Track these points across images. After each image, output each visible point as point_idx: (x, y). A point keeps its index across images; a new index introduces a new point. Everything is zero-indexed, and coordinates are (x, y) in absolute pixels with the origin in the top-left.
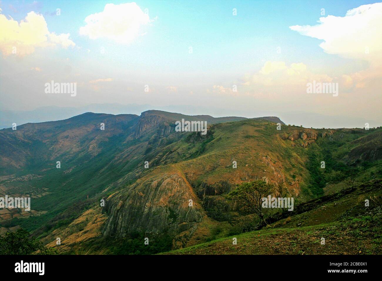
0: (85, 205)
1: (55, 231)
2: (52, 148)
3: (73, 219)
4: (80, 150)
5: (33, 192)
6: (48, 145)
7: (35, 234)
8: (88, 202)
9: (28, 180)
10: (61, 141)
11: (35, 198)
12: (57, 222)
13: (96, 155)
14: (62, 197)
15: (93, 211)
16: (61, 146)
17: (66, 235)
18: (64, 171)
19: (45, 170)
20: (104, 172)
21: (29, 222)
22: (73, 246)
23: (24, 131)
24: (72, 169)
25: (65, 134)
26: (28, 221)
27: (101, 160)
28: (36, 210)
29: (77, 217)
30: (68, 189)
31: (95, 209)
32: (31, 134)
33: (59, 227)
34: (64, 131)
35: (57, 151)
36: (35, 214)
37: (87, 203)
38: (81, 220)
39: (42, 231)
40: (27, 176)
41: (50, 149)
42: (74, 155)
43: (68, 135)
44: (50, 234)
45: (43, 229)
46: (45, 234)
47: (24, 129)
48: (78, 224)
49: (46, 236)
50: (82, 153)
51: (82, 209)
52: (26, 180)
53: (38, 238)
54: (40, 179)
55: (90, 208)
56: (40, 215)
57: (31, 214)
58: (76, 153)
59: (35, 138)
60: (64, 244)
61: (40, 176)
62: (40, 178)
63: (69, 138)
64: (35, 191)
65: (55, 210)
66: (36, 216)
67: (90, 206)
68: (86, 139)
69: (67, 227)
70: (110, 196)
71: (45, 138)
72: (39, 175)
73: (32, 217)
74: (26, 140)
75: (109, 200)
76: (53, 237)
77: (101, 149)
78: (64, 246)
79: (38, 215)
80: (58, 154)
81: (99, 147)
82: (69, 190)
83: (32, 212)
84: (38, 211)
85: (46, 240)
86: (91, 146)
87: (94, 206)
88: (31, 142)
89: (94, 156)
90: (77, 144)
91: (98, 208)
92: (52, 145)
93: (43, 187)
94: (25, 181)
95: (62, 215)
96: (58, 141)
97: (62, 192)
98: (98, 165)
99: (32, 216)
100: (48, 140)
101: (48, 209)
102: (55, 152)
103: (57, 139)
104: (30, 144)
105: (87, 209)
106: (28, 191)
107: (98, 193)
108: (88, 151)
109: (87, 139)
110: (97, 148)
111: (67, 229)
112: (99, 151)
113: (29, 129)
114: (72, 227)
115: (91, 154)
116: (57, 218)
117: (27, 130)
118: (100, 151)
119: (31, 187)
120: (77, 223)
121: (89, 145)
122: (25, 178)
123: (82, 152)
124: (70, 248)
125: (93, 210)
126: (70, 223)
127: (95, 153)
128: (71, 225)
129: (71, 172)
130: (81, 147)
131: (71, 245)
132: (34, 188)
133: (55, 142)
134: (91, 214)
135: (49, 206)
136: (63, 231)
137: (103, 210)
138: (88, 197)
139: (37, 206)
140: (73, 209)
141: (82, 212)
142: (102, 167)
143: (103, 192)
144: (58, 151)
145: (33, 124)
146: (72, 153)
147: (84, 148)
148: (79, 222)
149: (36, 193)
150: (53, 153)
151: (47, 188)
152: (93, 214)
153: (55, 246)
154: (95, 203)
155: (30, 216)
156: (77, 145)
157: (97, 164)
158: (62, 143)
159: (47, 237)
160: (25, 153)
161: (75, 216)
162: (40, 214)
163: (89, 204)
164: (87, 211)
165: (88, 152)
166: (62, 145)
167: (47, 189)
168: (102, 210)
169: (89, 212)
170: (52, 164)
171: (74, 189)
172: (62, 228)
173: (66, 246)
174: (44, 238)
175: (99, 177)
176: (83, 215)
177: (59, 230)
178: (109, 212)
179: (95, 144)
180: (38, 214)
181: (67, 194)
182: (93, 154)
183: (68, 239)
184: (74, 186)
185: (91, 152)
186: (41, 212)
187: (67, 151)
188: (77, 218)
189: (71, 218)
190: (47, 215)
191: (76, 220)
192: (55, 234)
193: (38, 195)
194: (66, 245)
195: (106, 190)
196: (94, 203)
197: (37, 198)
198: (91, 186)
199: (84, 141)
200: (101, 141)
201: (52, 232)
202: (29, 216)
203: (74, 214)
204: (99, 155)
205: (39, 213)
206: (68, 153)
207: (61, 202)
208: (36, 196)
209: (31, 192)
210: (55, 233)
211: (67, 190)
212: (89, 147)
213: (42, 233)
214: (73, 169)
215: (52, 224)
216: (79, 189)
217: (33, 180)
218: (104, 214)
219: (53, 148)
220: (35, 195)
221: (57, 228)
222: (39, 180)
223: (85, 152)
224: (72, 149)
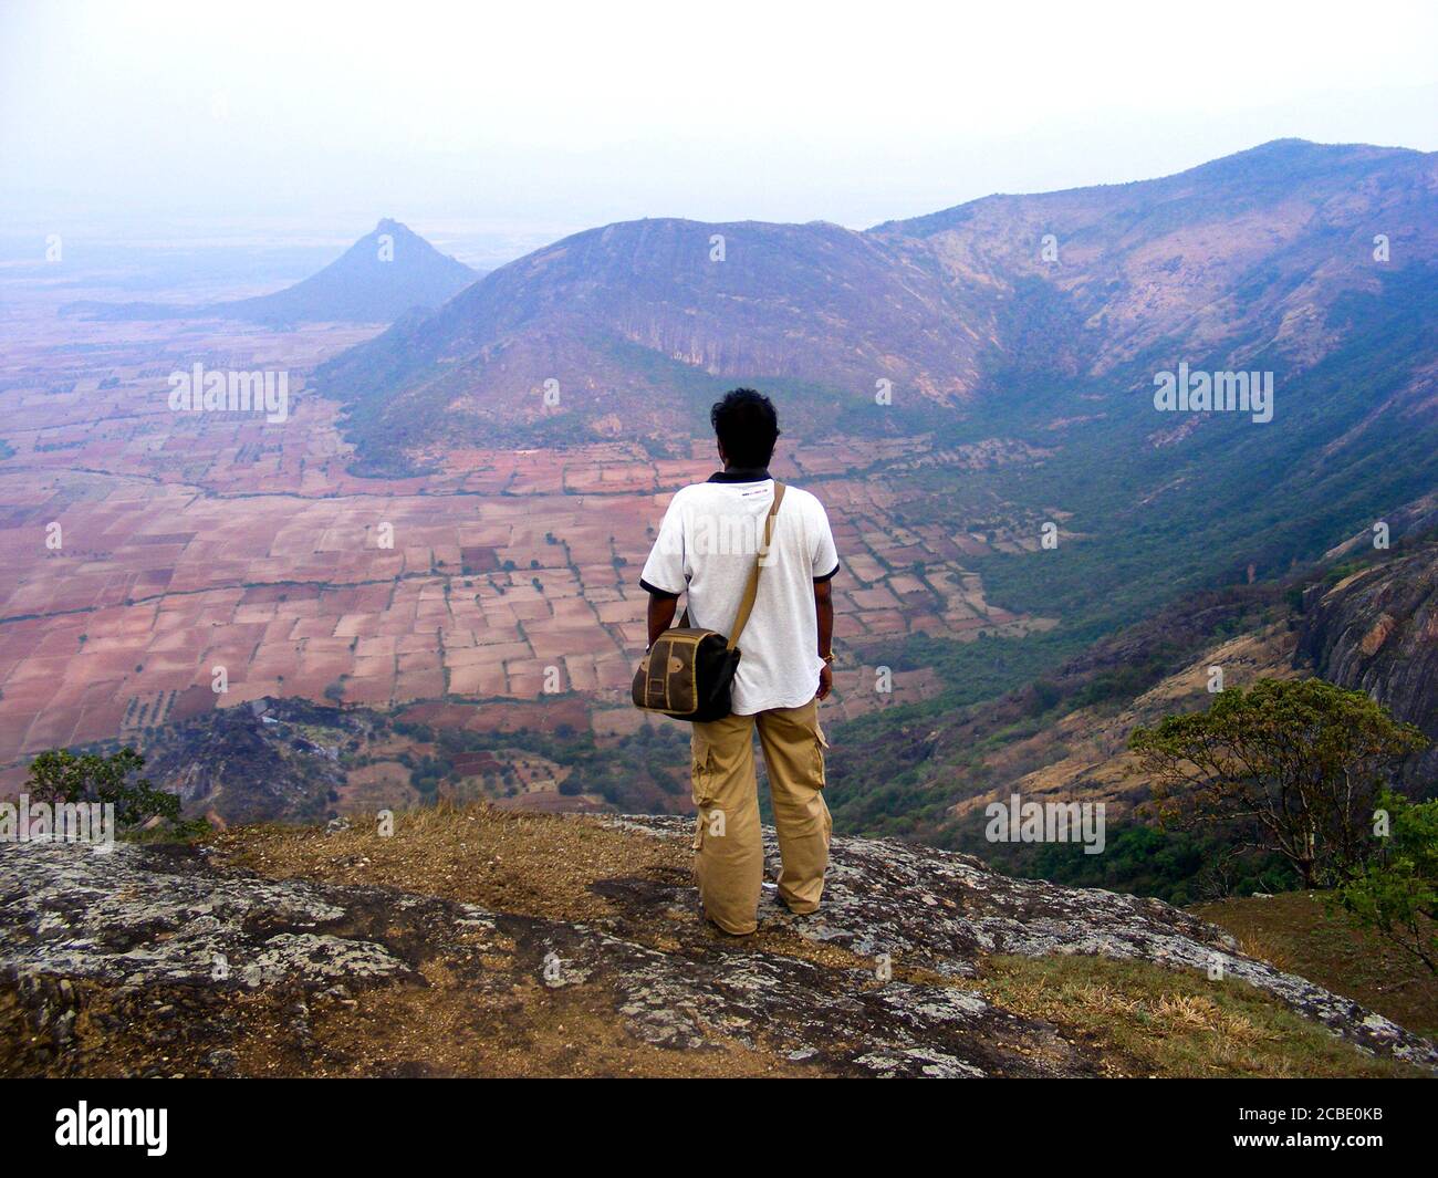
0: (1223, 616)
1: (1070, 717)
2: (1098, 317)
3: (1158, 675)
4: (1234, 334)
5: (1004, 523)
6: (1080, 301)
7: (985, 718)
8: (1237, 600)
9: (986, 465)
10: (1141, 283)
11: (1007, 554)
12: (1085, 676)
13: (1313, 361)
14: (1132, 560)
15: (1255, 647)
16: (1141, 307)
17: (1115, 743)
18: (1151, 437)
19: (1062, 422)
20: (1344, 451)
21: (973, 658)
22: (1137, 802)
23: (974, 231)
24: (1190, 425)
25: (1165, 249)
26: (970, 654)
27: (1335, 388)
28: (1009, 609)
29: (1177, 666)
30: (1164, 524)
31: (1264, 640)
32: (1006, 249)
33: (1090, 703)
34: (1160, 235)
35: (1122, 330)
36: (1003, 627)
37: (1234, 606)
38: (1192, 681)
39: (1014, 710)
40: (983, 444)
41: (1089, 324)
42: (1204, 356)
43: (1181, 257)
44: (1048, 728)
45: (1021, 699)
46: (1031, 723)
47: (975, 224)
48: (1174, 700)
49: (1031, 735)
50: (1245, 348)
51: (1208, 631)
52: (978, 467)
53: (995, 736)
54: (1037, 464)
55: (1245, 630)
56: (1022, 634)
57: (985, 626)
58: (1212, 347)
59: (1020, 268)
60: (1100, 784)
61: (1040, 452)
62: (1039, 460)
63: (1183, 270)
64: (1013, 522)
65: (1094, 617)
66: (1005, 636)
67: (1245, 621)
68: (1265, 279)
69: (1125, 709)
70: (1344, 584)
71: (1069, 266)
72: (1035, 445)
73: (989, 638)
74: (983, 279)
75: (1334, 604)
76: (1059, 743)
77: (1338, 331)
78: (1098, 792)
79: (1014, 632)
80: (1126, 348)
81: (1330, 324)
82: (1166, 530)
83: (990, 613)
84: (1018, 613)
85: (1030, 752)
86: (1290, 314)
87: (1265, 622)
88: (1003, 287)
89: (1303, 370)
90: (1220, 301)
91: (1281, 639)
92: (1102, 300)
93: (1048, 506)
94: (969, 469)
95: (1113, 647)
96: (1128, 287)
97: (1129, 536)
98: (1317, 418)
99: (990, 633)
100: (1083, 279)
101: (1059, 611)
102: (1115, 337)
103: (1124, 276)
104: (999, 297)
105: (1231, 632)
106: (983, 518)
107: (1301, 558)
108: (1274, 340)
109: (1272, 279)
110: (1321, 325)
111: (1123, 716)
112: (1329, 340)
113: (994, 224)
114: (1150, 710)
115: (1289, 358)
116: (1090, 659)
117: (986, 228)
118: (1335, 343)
119: (997, 498)
120: (1170, 696)
121: (1278, 307)
122: (973, 457)
123: (1245, 342)
124: (1123, 808)
125: (1257, 642)
126: (1144, 691)
127: (1309, 353)
128: (1143, 698)
129: (1181, 443)
130: (1238, 318)
131: (1127, 792)
132: (1007, 504)
133: (1115, 286)
134: (1243, 659)
135: (1066, 597)
136: (1104, 725)
137: (1297, 651)
138: (1251, 570)
139: (1014, 591)
140: (1164, 628)
141: (1203, 646)
142: (1338, 429)
143: (1329, 554)
144: (1127, 335)
145: (1016, 199)
146: (1194, 344)
147: (1254, 322)
148: (1183, 693)
149: (1013, 530)
150: (1101, 344)
151: (1065, 510)
152: (1254, 662)
153: (1059, 785)
154: (1272, 610)
155: (982, 635)
156: (1220, 307)
157: (1316, 410)
158: (1147, 297)
159: (1034, 741)
160: (977, 338)
161: (1168, 659)
162: (1025, 629)
163: (1242, 612)
164: (1227, 643)
165: (1274, 345)
166: (1149, 306)
167: (1067, 514)
168: (1294, 649)
169: (1234, 648)
170: (1095, 397)
171: (1190, 527)
172: (1103, 708)
173: (1107, 795)
174: (1023, 745)
175: (1318, 479)
176: (1203, 663)
177: (1090, 718)
178: (1323, 663)
179: (1311, 305)
180: (1017, 626)
181: (1153, 547)
182: (1298, 358)
183: (1118, 762)
184: (1190, 513)
185: (1287, 348)
186: (1032, 619)
187: (1173, 332)
188: (1176, 672)
189: (1148, 668)
190: (1052, 640)
191: (1169, 680)
192: (1070, 734)
193: (1022, 538)
194: (1109, 789)
195: (1344, 547)
196: (1267, 605)
197: (1017, 551)
198: (1274, 520)
199: (1257, 291)
200: (1345, 292)
201: (1061, 721)
202: (975, 635)
203: (1166, 652)
204: (1326, 366)
205: (1022, 623)
206: (1174, 343)
207: (1122, 583)
208: (1016, 544)
209: (992, 521)
210: (1072, 728)
211: (1157, 530)
212: (1277, 320)
213: (1016, 720)
214: (1193, 428)
215: (1062, 683)
216: (1215, 531)
217: (1004, 466)
218: (1299, 672)
219: (1104, 316)
220: (1009, 540)
221: (1081, 706)
222: (1034, 471)
223: (1257, 342)
224: (1195, 324)
